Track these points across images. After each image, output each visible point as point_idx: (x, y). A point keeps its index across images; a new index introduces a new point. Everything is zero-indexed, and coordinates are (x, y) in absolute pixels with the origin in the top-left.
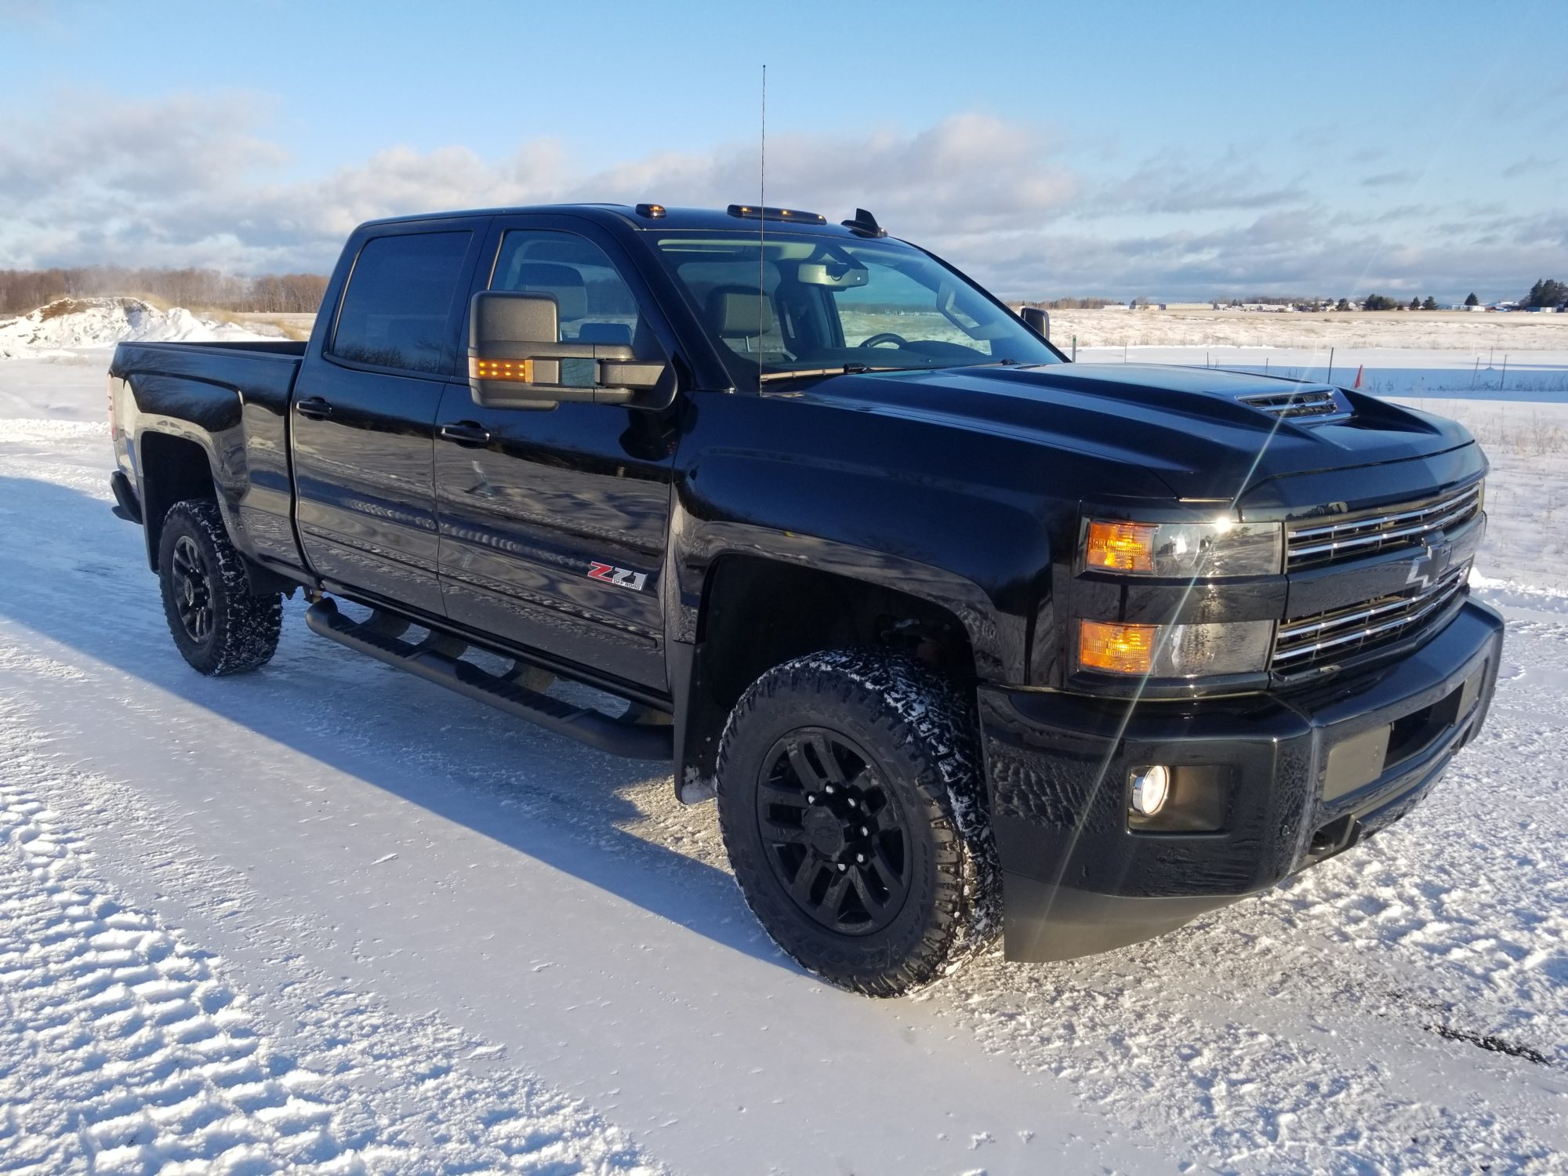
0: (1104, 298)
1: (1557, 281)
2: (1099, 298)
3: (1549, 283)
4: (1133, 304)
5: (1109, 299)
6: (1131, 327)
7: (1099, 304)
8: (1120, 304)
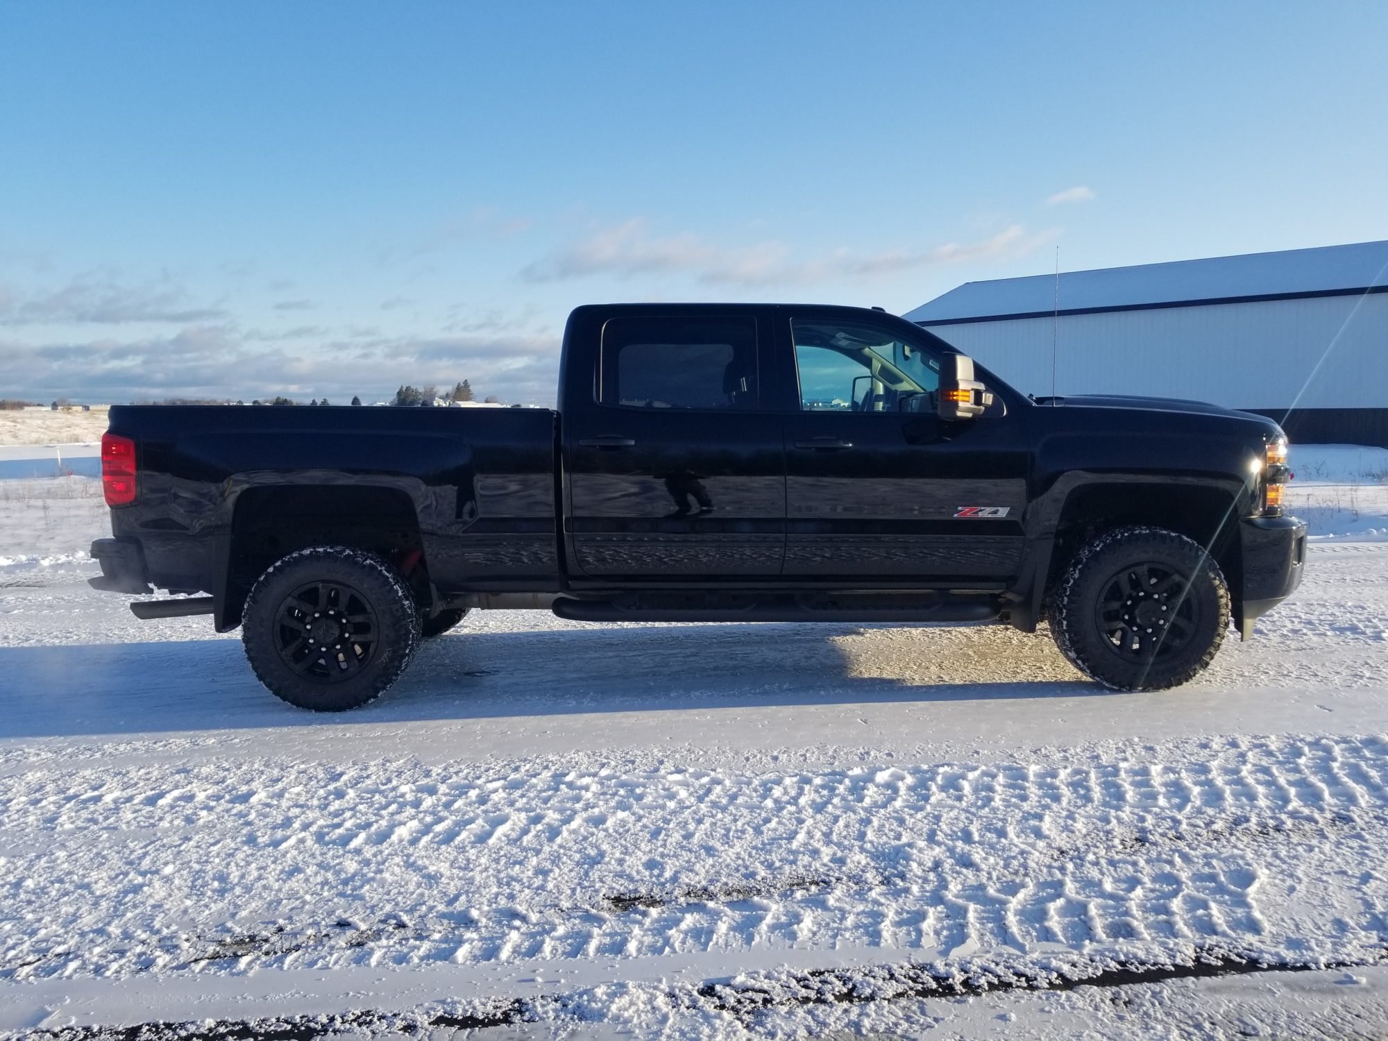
0: (21, 400)
1: (413, 387)
2: (16, 400)
3: (408, 389)
4: (55, 406)
5: (27, 401)
6: (77, 425)
7: (19, 406)
8: (39, 405)
